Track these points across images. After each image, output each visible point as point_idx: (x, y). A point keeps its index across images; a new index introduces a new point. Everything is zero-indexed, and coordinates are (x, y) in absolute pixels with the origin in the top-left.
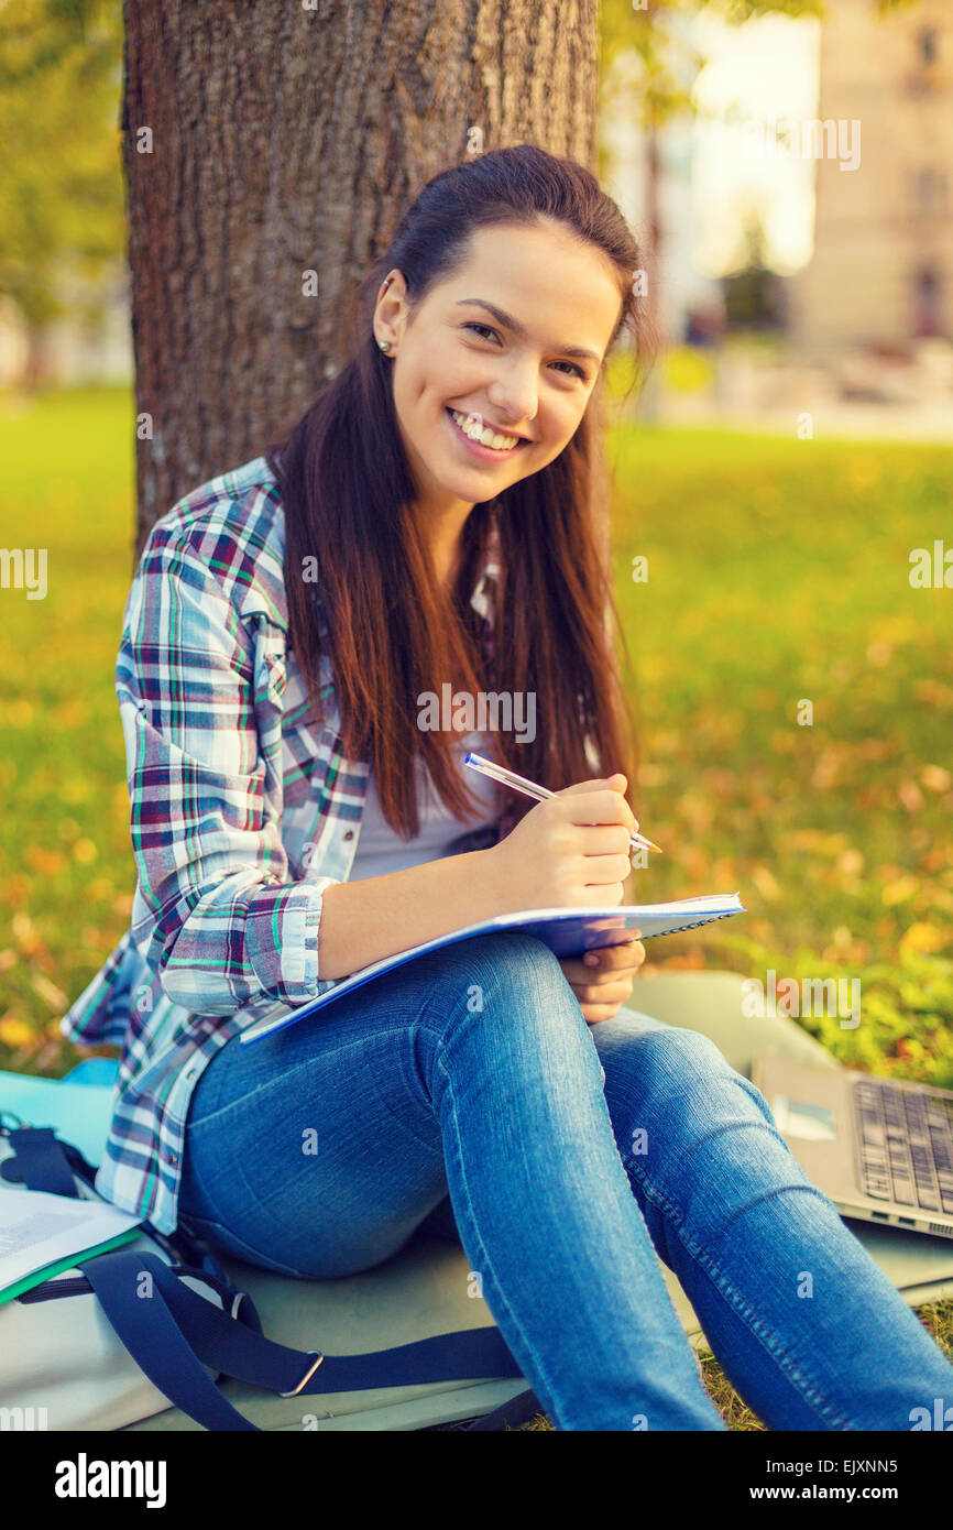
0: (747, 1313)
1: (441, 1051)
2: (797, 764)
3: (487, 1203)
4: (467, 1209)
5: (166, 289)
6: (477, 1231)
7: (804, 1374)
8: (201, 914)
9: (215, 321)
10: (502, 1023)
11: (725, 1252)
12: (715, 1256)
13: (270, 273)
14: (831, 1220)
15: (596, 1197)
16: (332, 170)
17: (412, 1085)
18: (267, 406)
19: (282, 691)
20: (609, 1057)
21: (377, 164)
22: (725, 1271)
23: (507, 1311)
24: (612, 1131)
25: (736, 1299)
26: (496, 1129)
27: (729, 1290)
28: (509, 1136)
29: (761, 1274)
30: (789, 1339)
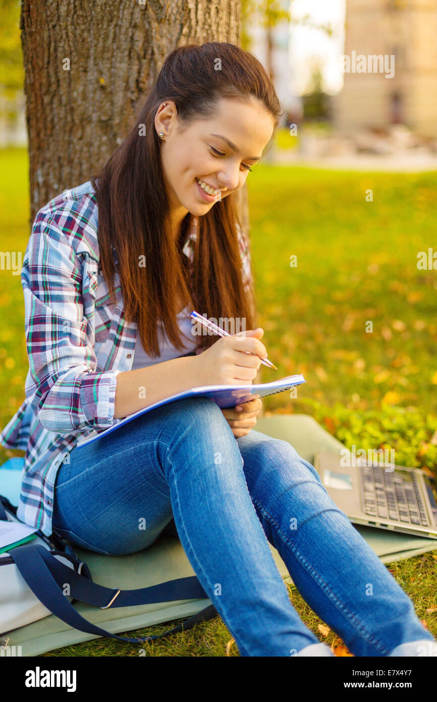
0: (309, 568)
1: (169, 452)
2: (336, 320)
3: (190, 521)
4: (181, 524)
5: (42, 103)
6: (186, 534)
7: (335, 594)
8: (59, 384)
9: (66, 118)
10: (196, 439)
11: (298, 540)
12: (294, 542)
13: (91, 95)
14: (346, 524)
15: (240, 517)
16: (118, 48)
17: (156, 467)
18: (90, 157)
19: (96, 289)
20: (244, 453)
21: (139, 45)
22: (299, 549)
23: (200, 569)
24: (247, 487)
25: (304, 561)
26: (194, 487)
27: (301, 557)
28: (200, 491)
29: (315, 550)
30: (328, 579)
